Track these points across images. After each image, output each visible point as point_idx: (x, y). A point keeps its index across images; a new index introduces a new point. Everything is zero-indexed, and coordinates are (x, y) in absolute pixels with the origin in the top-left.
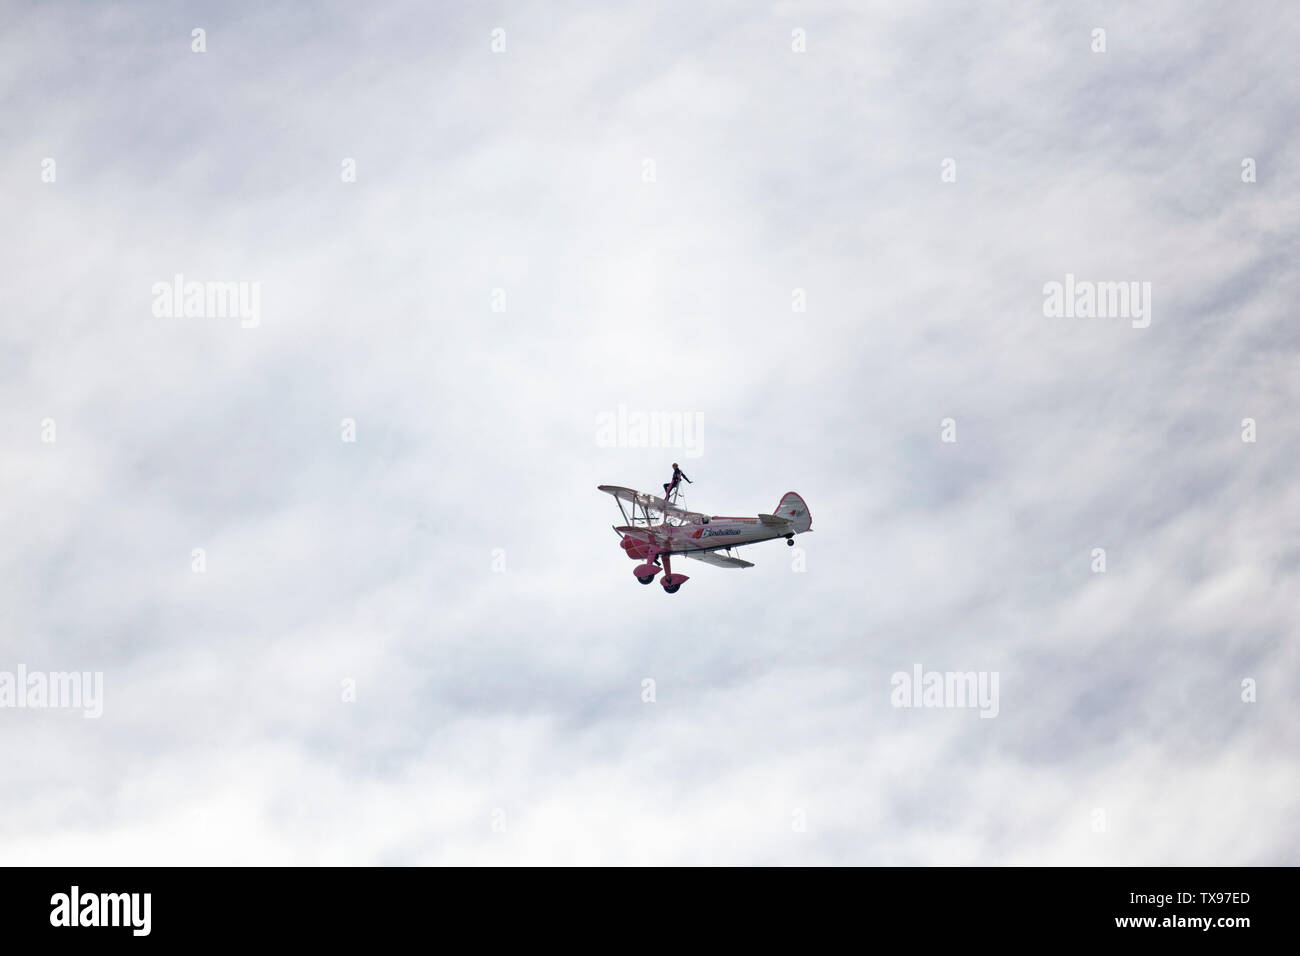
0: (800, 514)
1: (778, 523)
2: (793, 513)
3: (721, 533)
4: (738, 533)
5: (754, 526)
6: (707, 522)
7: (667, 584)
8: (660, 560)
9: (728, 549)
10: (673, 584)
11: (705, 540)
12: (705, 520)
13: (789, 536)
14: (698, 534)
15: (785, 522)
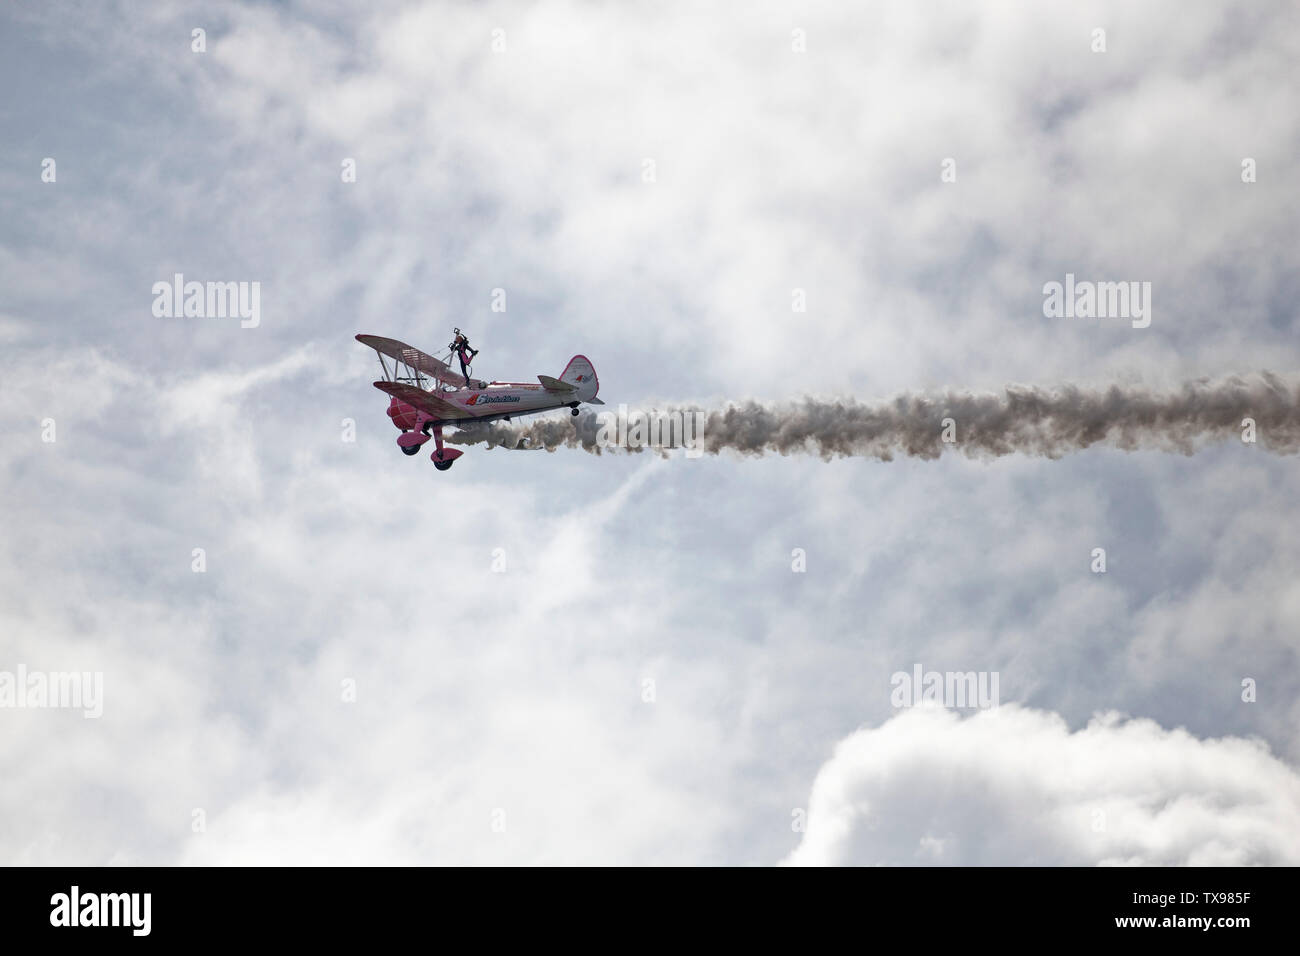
0: (587, 379)
1: (562, 390)
2: (579, 379)
3: (498, 400)
4: (517, 399)
5: (537, 392)
6: (485, 387)
7: (438, 460)
8: (431, 431)
9: (507, 419)
10: (443, 460)
11: (480, 408)
12: (483, 385)
13: (574, 405)
14: (472, 401)
15: (569, 389)
